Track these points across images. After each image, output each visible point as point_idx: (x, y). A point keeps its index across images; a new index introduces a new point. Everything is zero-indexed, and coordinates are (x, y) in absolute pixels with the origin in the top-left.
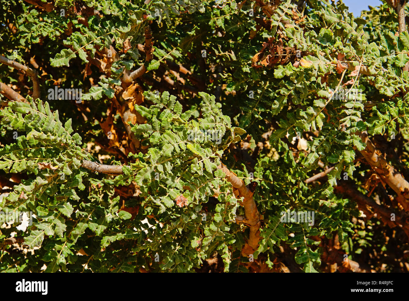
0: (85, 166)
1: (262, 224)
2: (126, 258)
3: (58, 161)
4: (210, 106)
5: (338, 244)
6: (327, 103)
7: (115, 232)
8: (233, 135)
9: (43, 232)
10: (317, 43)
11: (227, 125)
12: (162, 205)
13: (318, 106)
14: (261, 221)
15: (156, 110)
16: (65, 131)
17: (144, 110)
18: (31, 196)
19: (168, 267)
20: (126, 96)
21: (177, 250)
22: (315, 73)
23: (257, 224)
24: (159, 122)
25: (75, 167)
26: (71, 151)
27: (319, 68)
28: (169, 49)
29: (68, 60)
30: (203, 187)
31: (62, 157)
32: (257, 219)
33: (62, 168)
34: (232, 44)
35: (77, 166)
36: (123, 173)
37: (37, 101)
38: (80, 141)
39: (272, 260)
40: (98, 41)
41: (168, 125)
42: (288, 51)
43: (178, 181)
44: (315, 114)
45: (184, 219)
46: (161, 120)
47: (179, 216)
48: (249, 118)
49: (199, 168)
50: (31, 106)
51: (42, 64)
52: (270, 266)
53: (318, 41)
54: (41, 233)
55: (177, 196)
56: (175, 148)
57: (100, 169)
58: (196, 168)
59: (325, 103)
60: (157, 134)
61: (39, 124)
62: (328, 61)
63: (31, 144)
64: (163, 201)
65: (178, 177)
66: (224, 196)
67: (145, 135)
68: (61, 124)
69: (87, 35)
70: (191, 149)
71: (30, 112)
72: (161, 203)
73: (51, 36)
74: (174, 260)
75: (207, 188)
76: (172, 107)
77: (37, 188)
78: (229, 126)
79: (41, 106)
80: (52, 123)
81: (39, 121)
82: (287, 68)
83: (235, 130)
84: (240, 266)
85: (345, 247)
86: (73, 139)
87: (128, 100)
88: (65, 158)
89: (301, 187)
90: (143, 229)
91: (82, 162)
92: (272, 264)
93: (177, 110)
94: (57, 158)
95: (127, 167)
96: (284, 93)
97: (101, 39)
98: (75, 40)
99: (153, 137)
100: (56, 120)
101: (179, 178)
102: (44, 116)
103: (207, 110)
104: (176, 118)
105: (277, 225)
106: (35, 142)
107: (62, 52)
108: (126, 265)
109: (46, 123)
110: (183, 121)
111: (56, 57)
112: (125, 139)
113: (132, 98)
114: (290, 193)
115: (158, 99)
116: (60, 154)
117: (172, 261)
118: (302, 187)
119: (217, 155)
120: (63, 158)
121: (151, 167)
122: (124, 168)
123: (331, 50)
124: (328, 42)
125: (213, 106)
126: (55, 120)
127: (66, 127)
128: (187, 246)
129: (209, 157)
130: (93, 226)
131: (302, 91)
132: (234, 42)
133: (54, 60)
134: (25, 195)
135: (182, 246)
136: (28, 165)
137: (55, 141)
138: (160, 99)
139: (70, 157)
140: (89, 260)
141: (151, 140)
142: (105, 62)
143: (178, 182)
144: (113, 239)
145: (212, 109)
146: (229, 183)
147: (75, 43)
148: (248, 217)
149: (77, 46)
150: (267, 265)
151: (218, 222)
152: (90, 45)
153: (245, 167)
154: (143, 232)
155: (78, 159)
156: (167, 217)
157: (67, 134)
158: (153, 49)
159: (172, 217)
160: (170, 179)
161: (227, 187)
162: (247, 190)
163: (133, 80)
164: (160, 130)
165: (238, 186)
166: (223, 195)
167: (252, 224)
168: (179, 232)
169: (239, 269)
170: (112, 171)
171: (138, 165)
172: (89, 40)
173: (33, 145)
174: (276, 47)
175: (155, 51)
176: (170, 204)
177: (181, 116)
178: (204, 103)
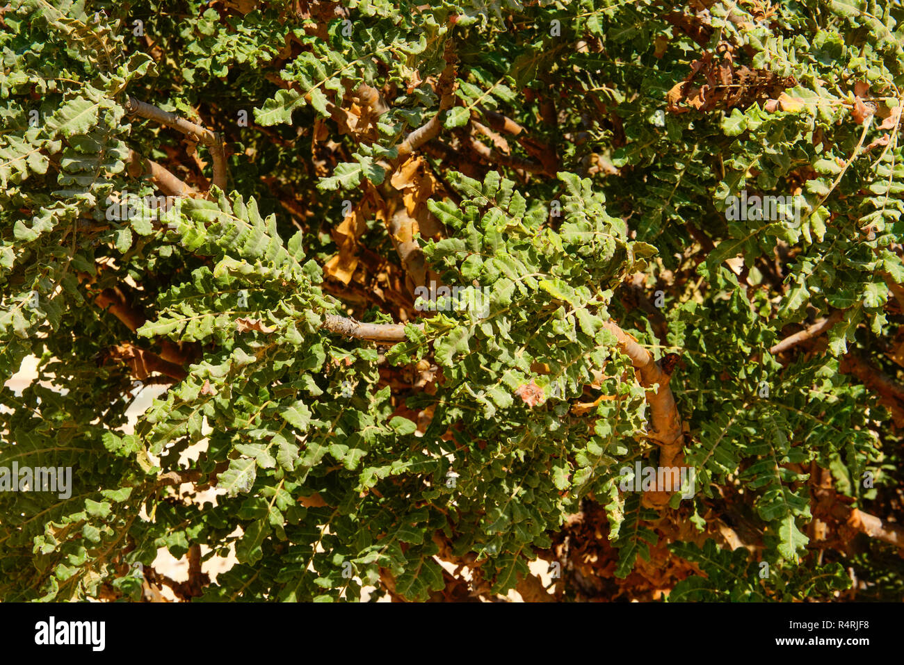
0: (330, 326)
1: (687, 441)
2: (407, 513)
3: (276, 315)
4: (581, 200)
5: (829, 480)
6: (833, 185)
7: (386, 460)
8: (631, 258)
9: (254, 462)
10: (809, 62)
11: (618, 236)
12: (488, 403)
13: (814, 191)
14: (685, 433)
15: (472, 211)
16: (288, 256)
17: (448, 211)
18: (223, 389)
19: (499, 529)
20: (399, 181)
21: (517, 495)
22: (811, 123)
23: (676, 441)
24: (479, 234)
25: (311, 328)
26: (303, 296)
27: (819, 112)
28: (489, 84)
29: (290, 111)
30: (574, 365)
31: (284, 308)
32: (677, 430)
33: (284, 330)
34: (620, 68)
35: (314, 326)
36: (406, 339)
37: (233, 196)
38: (319, 277)
39: (702, 516)
40: (349, 72)
41: (498, 241)
42: (743, 78)
43: (521, 353)
44: (809, 208)
45: (534, 430)
46: (483, 231)
47: (517, 424)
48: (657, 221)
49: (568, 327)
50: (220, 206)
51: (213, 120)
52: (699, 526)
53: (812, 57)
54: (249, 463)
55: (520, 385)
56: (517, 287)
57: (358, 332)
58: (562, 326)
59: (829, 186)
60: (475, 259)
61: (235, 243)
62: (835, 98)
63: (221, 284)
64: (491, 395)
65: (521, 345)
66: (615, 383)
67: (450, 262)
68: (281, 242)
69: (325, 59)
70: (548, 290)
71: (216, 221)
72: (487, 398)
73: (254, 63)
74: (511, 515)
75: (583, 368)
76: (505, 203)
77: (235, 369)
78: (623, 239)
79: (240, 206)
80: (261, 240)
81: (235, 236)
82: (750, 114)
83: (636, 248)
84: (639, 528)
85: (842, 486)
86: (305, 273)
87: (402, 191)
88: (291, 310)
89: (765, 363)
90: (444, 452)
91: (323, 318)
92: (704, 522)
93: (516, 209)
94: (275, 310)
95: (415, 326)
96: (740, 167)
97: (355, 66)
98: (303, 69)
99: (468, 265)
100: (272, 234)
101: (523, 348)
102: (246, 226)
103: (576, 208)
104: (515, 225)
105: (718, 441)
106: (228, 280)
107: (279, 96)
108: (406, 528)
109: (249, 241)
110: (528, 232)
111: (266, 106)
112: (385, 271)
113: (411, 185)
114: (742, 375)
115: (476, 187)
116: (281, 302)
117: (506, 517)
118: (769, 363)
119: (599, 299)
120: (287, 311)
121: (468, 327)
122: (408, 329)
123: (839, 76)
124: (832, 58)
125: (588, 199)
126: (269, 235)
127: (290, 248)
128: (536, 486)
129: (585, 305)
130: (338, 451)
131: (778, 162)
132: (623, 64)
133: (262, 111)
134: (213, 386)
135: (525, 487)
136: (217, 325)
137: (270, 276)
138: (481, 188)
139: (300, 307)
140: (331, 518)
141: (465, 271)
142: (355, 112)
143: (521, 357)
144: (383, 472)
145: (585, 207)
146: (625, 356)
147: (303, 78)
148: (659, 427)
149: (307, 84)
150: (693, 524)
151: (604, 436)
152: (334, 79)
153: (648, 325)
154: (444, 459)
155: (315, 312)
156: (494, 427)
157: (292, 262)
158: (456, 85)
159: (504, 429)
160: (505, 351)
161: (620, 364)
162: (658, 372)
163: (414, 150)
164: (481, 251)
165: (640, 362)
166: (611, 382)
167: (666, 440)
168: (518, 458)
169: (639, 534)
170: (382, 335)
171: (440, 322)
172: (331, 69)
173: (225, 286)
174: (719, 70)
175: (459, 88)
176: (505, 400)
177: (523, 221)
178: (570, 194)
